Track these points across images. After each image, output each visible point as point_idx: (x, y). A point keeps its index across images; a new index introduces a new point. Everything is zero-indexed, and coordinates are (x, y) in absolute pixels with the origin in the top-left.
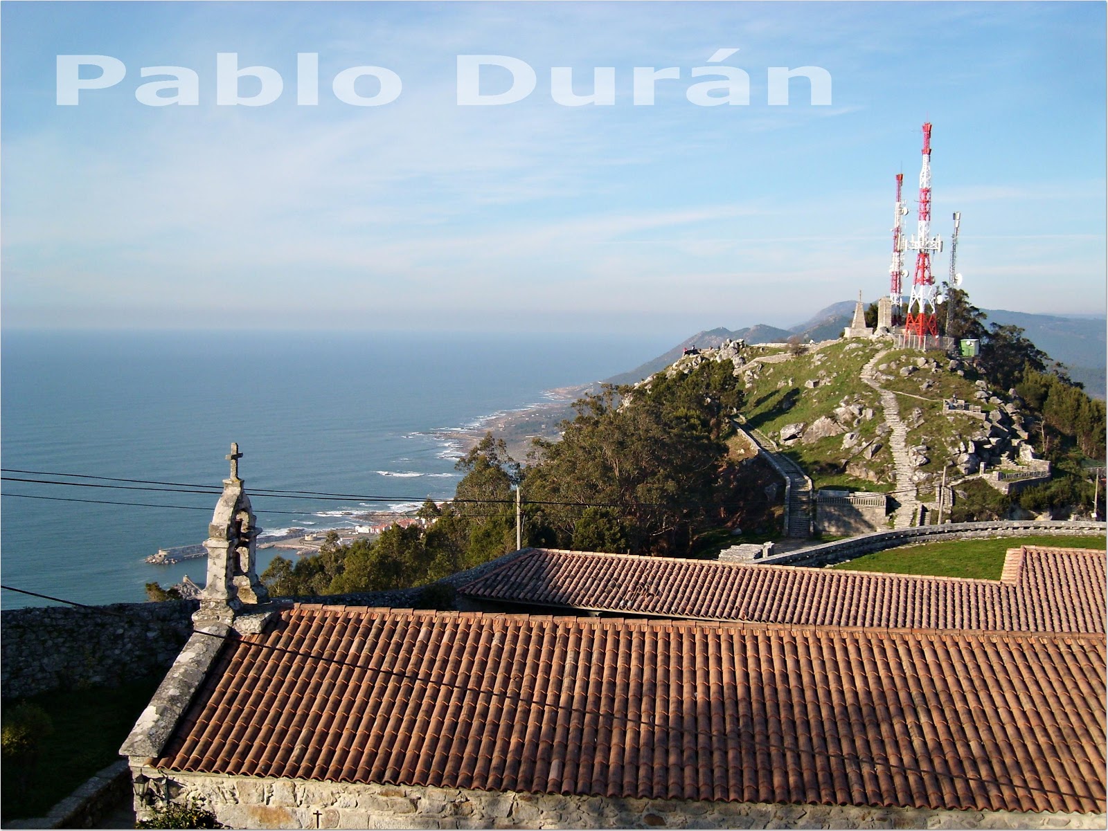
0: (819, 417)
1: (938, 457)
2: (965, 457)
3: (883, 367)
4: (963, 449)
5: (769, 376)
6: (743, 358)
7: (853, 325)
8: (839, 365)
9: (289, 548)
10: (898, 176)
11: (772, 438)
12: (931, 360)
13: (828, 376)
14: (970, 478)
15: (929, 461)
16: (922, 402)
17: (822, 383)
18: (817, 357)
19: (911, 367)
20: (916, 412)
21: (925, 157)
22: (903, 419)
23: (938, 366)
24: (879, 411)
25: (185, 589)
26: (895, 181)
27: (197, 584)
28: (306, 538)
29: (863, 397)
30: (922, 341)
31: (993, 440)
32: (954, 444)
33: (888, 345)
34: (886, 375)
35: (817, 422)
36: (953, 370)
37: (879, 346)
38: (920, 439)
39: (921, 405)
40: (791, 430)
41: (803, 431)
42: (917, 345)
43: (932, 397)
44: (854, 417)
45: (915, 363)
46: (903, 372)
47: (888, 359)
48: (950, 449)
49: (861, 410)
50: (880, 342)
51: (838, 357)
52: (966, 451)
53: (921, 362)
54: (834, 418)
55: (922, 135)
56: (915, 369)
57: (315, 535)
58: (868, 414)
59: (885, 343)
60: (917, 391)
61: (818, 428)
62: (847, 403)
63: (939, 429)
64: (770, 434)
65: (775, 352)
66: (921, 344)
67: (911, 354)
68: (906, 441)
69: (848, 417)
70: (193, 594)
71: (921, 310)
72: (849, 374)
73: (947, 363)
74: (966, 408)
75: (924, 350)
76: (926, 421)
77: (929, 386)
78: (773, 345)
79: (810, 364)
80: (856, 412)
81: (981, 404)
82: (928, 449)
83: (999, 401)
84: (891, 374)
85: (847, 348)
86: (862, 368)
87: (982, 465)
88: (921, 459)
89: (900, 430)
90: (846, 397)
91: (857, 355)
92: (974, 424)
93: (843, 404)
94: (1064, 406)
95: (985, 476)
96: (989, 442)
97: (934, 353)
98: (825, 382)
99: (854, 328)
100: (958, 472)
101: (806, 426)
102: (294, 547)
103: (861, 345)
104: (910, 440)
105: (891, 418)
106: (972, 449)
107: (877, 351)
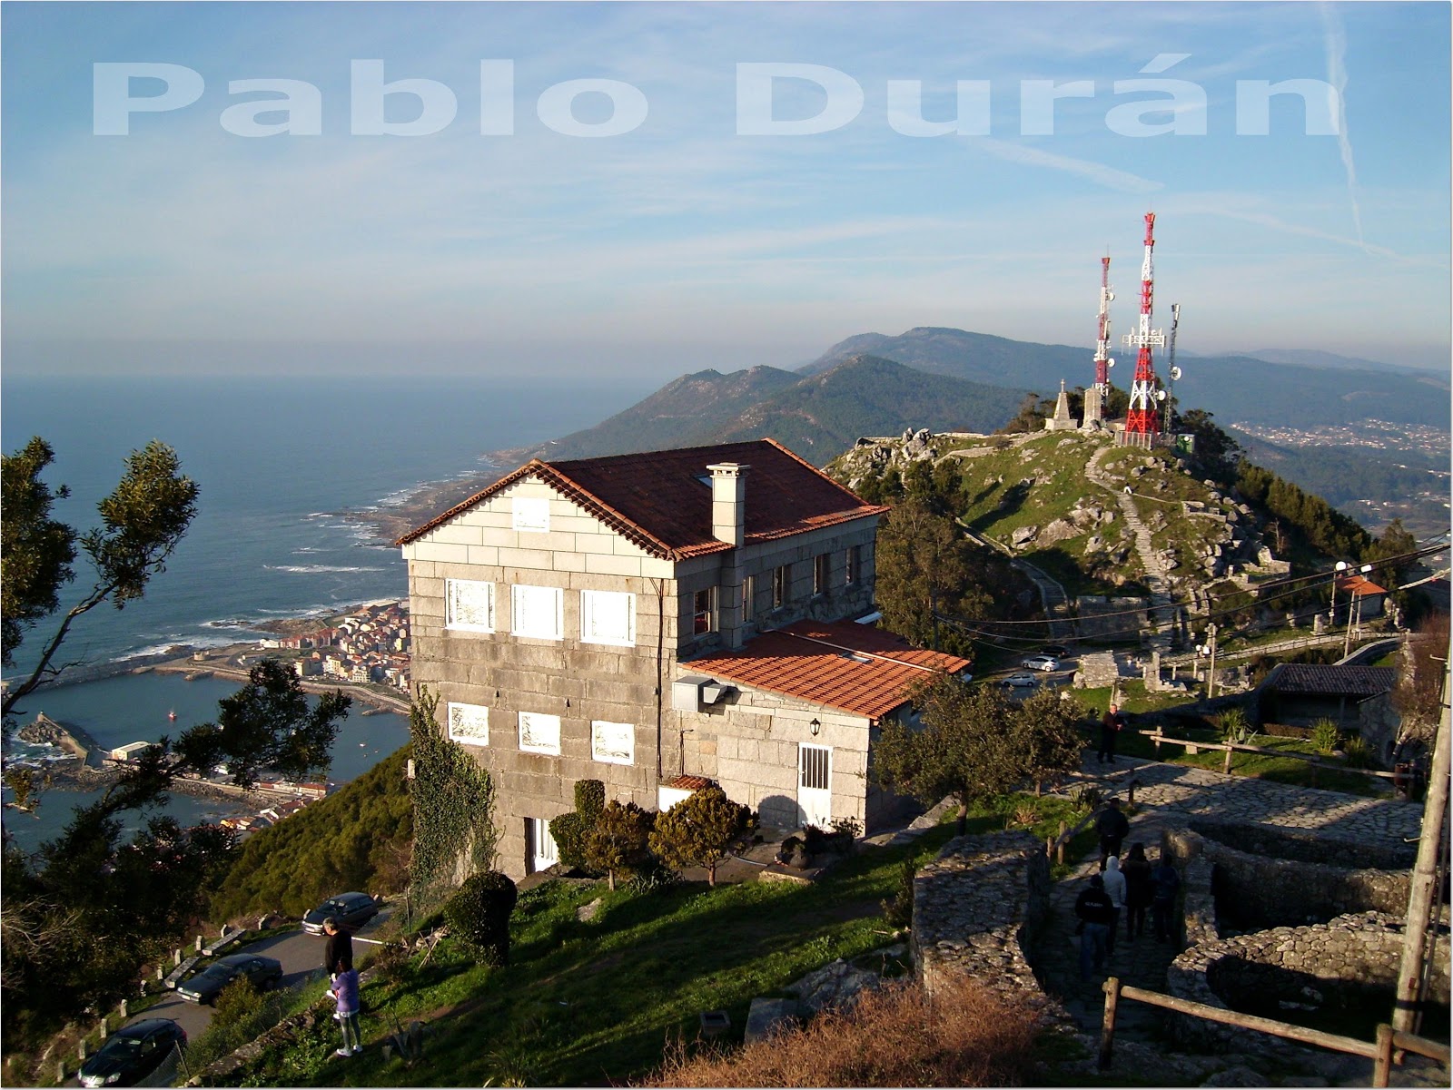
0: (1053, 519)
1: (1186, 561)
2: (1212, 561)
3: (1109, 466)
4: (1210, 552)
5: (970, 471)
6: (933, 451)
7: (1056, 417)
8: (1058, 463)
9: (174, 672)
10: (1103, 260)
11: (1002, 541)
12: (1160, 460)
13: (1047, 474)
14: (1221, 580)
15: (1179, 565)
16: (1161, 505)
17: (1039, 482)
18: (1025, 453)
19: (1142, 467)
20: (1157, 516)
21: (1148, 248)
22: (1144, 522)
23: (1167, 466)
24: (1119, 513)
25: (44, 731)
26: (1101, 266)
27: (58, 723)
28: (196, 657)
29: (1101, 499)
30: (1147, 439)
31: (1236, 543)
32: (1201, 547)
33: (1106, 441)
34: (1116, 475)
35: (1051, 525)
36: (1181, 469)
37: (1095, 442)
38: (1165, 542)
39: (1161, 507)
40: (1026, 534)
41: (1036, 534)
42: (1141, 443)
43: (1169, 499)
44: (1091, 521)
45: (1143, 462)
46: (1134, 472)
47: (1112, 456)
48: (1196, 552)
49: (1100, 513)
50: (1094, 437)
51: (1053, 454)
52: (1213, 554)
53: (1149, 461)
54: (1070, 521)
55: (1146, 225)
56: (1146, 469)
57: (207, 653)
58: (1108, 517)
59: (1100, 438)
60: (1152, 493)
61: (1053, 531)
62: (1083, 505)
63: (1184, 532)
64: (999, 537)
65: (969, 444)
66: (1144, 440)
67: (1137, 452)
68: (1151, 544)
69: (1084, 519)
70: (56, 736)
71: (1143, 406)
72: (1071, 473)
73: (1175, 462)
74: (1205, 509)
75: (1149, 448)
76: (1169, 523)
77: (1164, 487)
78: (966, 435)
79: (1019, 459)
80: (1095, 515)
81: (1216, 506)
82: (1177, 552)
83: (1232, 502)
84: (1120, 474)
85: (1061, 443)
86: (1085, 467)
87: (1231, 568)
88: (1172, 563)
89: (1143, 534)
90: (1081, 499)
91: (1076, 453)
92: (1216, 528)
93: (1078, 507)
94: (1288, 504)
95: (1234, 579)
96: (1232, 544)
97: (1159, 451)
98: (1045, 480)
99: (1058, 420)
100: (1207, 575)
101: (1039, 528)
102: (181, 669)
103: (1075, 441)
104: (1157, 542)
105: (1133, 523)
106: (1218, 552)
107: (1096, 447)
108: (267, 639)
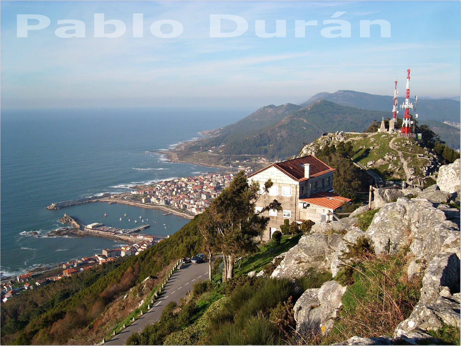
0: (379, 159)
1: (417, 171)
2: (425, 171)
3: (396, 143)
4: (424, 169)
5: (355, 144)
6: (345, 138)
7: (381, 128)
8: (381, 142)
9: (105, 201)
10: (395, 82)
11: (364, 165)
12: (411, 142)
13: (378, 145)
14: (427, 177)
15: (415, 172)
16: (411, 155)
17: (376, 148)
18: (372, 139)
19: (405, 144)
20: (409, 158)
21: (408, 79)
22: (406, 160)
23: (413, 143)
24: (398, 157)
25: (66, 219)
26: (395, 84)
27: (71, 217)
28: (111, 197)
29: (393, 153)
30: (407, 135)
31: (432, 166)
32: (422, 167)
33: (395, 136)
34: (398, 146)
35: (379, 161)
36: (417, 144)
37: (392, 136)
38: (412, 166)
39: (411, 156)
40: (371, 163)
41: (374, 163)
42: (405, 136)
43: (413, 153)
44: (390, 159)
45: (406, 142)
46: (403, 145)
47: (397, 140)
48: (420, 169)
49: (393, 157)
50: (392, 135)
51: (380, 139)
52: (425, 169)
53: (408, 142)
54: (384, 159)
55: (407, 73)
56: (407, 144)
57: (115, 196)
58: (395, 158)
59: (394, 135)
60: (408, 151)
61: (379, 162)
62: (388, 155)
63: (417, 163)
64: (364, 164)
65: (355, 136)
66: (407, 136)
67: (404, 139)
68: (407, 166)
69: (388, 159)
70: (70, 221)
71: (406, 126)
72: (385, 146)
73: (415, 142)
74: (423, 156)
75: (408, 138)
76: (413, 160)
77: (412, 150)
78: (354, 133)
79: (370, 141)
80: (391, 158)
81: (427, 155)
82: (415, 169)
83: (432, 154)
84: (399, 146)
85: (382, 136)
86: (389, 143)
87: (430, 173)
88: (413, 172)
89: (405, 163)
90: (387, 153)
91: (386, 139)
92: (427, 162)
93: (387, 155)
94: (449, 155)
95: (431, 177)
96: (431, 167)
97: (411, 139)
98: (377, 147)
99: (382, 129)
100: (423, 175)
101: (375, 162)
102: (107, 201)
103: (386, 136)
104: (409, 166)
105: (402, 160)
106: (427, 169)
107: (392, 138)
108: (133, 191)
